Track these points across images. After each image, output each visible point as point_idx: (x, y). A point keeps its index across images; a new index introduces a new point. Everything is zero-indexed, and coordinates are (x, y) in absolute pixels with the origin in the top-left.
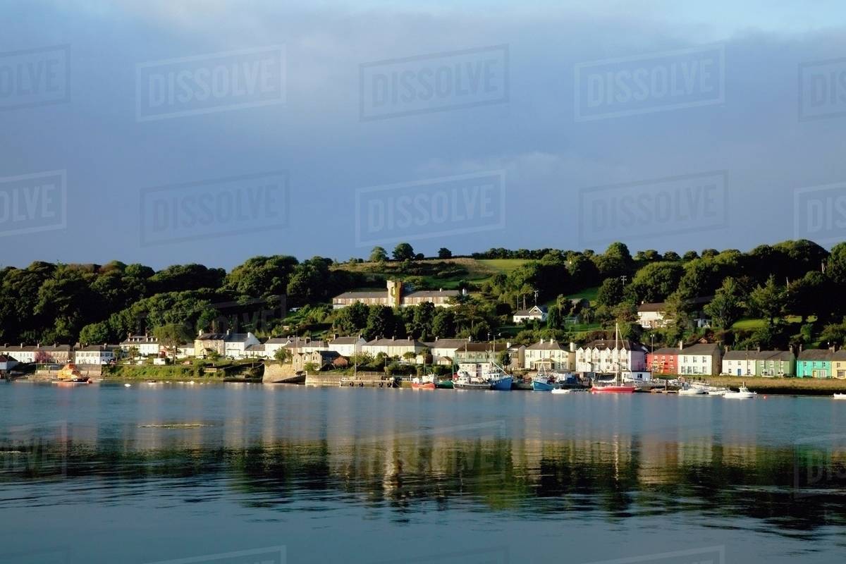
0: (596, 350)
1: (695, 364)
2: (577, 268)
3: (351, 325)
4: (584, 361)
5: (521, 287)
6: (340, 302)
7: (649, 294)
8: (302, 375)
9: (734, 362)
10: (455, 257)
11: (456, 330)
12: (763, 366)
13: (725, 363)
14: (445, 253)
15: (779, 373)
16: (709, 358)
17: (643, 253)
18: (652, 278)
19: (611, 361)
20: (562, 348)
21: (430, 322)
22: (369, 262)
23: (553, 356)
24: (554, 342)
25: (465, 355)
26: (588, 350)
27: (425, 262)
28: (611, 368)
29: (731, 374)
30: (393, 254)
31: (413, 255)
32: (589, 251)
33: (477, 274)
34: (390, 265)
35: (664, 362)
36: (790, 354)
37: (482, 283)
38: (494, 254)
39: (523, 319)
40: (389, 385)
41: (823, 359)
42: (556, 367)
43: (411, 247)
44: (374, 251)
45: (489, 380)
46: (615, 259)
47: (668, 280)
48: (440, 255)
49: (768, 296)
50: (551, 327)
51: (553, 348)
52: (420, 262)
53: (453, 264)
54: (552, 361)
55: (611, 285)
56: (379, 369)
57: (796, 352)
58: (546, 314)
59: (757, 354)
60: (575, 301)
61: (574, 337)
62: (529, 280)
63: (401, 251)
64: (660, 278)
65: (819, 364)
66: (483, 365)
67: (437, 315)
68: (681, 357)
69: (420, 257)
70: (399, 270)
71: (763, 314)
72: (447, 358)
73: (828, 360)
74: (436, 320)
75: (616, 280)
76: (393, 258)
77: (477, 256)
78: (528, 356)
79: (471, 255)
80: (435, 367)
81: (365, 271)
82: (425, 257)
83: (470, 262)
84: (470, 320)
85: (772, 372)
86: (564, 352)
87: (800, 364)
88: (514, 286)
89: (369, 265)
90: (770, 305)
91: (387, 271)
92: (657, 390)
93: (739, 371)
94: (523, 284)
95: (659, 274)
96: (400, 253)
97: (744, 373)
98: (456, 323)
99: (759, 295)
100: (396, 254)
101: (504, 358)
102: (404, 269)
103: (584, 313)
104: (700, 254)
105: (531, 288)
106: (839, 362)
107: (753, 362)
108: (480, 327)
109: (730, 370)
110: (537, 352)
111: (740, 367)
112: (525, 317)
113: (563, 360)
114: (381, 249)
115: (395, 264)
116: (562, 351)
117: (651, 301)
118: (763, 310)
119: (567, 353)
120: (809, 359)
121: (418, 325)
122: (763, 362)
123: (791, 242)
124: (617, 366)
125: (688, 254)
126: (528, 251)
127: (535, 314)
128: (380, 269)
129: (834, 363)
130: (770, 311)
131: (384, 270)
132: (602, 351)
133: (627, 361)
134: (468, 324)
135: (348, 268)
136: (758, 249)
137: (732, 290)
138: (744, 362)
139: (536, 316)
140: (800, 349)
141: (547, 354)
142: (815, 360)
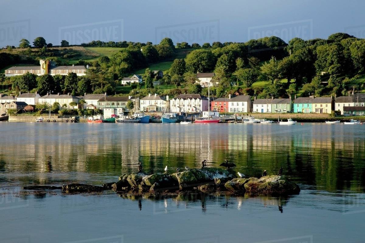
0: (182, 100)
1: (238, 107)
2: (147, 53)
3: (24, 86)
4: (175, 106)
5: (120, 64)
6: (9, 72)
7: (200, 68)
8: (5, 116)
9: (260, 105)
10: (71, 46)
11: (92, 89)
12: (276, 107)
13: (255, 106)
14: (65, 43)
15: (284, 111)
16: (246, 103)
17: (180, 44)
18: (197, 58)
19: (191, 106)
20: (162, 99)
21: (76, 84)
22: (19, 48)
23: (157, 103)
24: (157, 96)
25: (103, 104)
26: (178, 100)
27: (55, 48)
28: (191, 110)
29: (258, 112)
30: (33, 44)
31: (46, 44)
32: (150, 43)
33: (87, 56)
34: (33, 50)
35: (220, 106)
36: (290, 100)
37: (92, 61)
38: (94, 44)
39: (127, 83)
40: (72, 121)
41: (307, 103)
42: (159, 109)
43: (44, 40)
44: (21, 41)
45: (137, 118)
46: (167, 48)
47: (206, 60)
48: (62, 45)
49: (271, 69)
50: (148, 87)
51: (157, 99)
52: (51, 49)
53: (71, 50)
54: (156, 106)
55: (179, 63)
56: (55, 112)
57: (293, 99)
58: (140, 79)
59: (272, 100)
60: (156, 72)
61: (163, 93)
62: (125, 60)
63: (39, 42)
64: (201, 58)
65: (306, 105)
66: (118, 109)
67: (80, 80)
68: (230, 103)
69: (50, 45)
70: (40, 53)
71: (269, 79)
72: (92, 105)
73: (310, 103)
74: (80, 83)
75: (181, 60)
76: (33, 46)
77: (84, 45)
78: (142, 104)
79: (81, 44)
80: (89, 111)
81: (18, 53)
82: (53, 45)
83: (82, 49)
84: (101, 83)
85: (280, 110)
86: (163, 101)
87: (295, 105)
88: (116, 63)
89: (21, 50)
90: (273, 73)
91: (32, 54)
92: (231, 121)
93: (262, 110)
94: (121, 62)
95: (201, 56)
96: (38, 43)
97: (265, 111)
98: (92, 85)
99: (265, 68)
100: (35, 43)
101: (130, 105)
102: (43, 53)
103: (165, 79)
104: (211, 45)
105: (126, 64)
106: (316, 104)
107: (270, 105)
108: (108, 87)
109: (257, 109)
110: (147, 101)
111: (263, 108)
112: (128, 81)
113: (162, 106)
114: (26, 40)
115: (36, 50)
116: (162, 101)
117: (202, 71)
118: (269, 76)
119: (165, 102)
120: (300, 103)
121: (68, 86)
122: (275, 105)
123: (268, 38)
124: (194, 109)
125: (205, 44)
126: (114, 42)
127: (134, 79)
128: (28, 52)
129: (314, 105)
130: (273, 77)
131: (30, 53)
132: (185, 100)
133: (200, 106)
134: (99, 85)
135: (7, 52)
136: (250, 42)
137: (241, 65)
138: (265, 105)
139: (135, 81)
140: (295, 98)
141: (153, 102)
142: (303, 103)
